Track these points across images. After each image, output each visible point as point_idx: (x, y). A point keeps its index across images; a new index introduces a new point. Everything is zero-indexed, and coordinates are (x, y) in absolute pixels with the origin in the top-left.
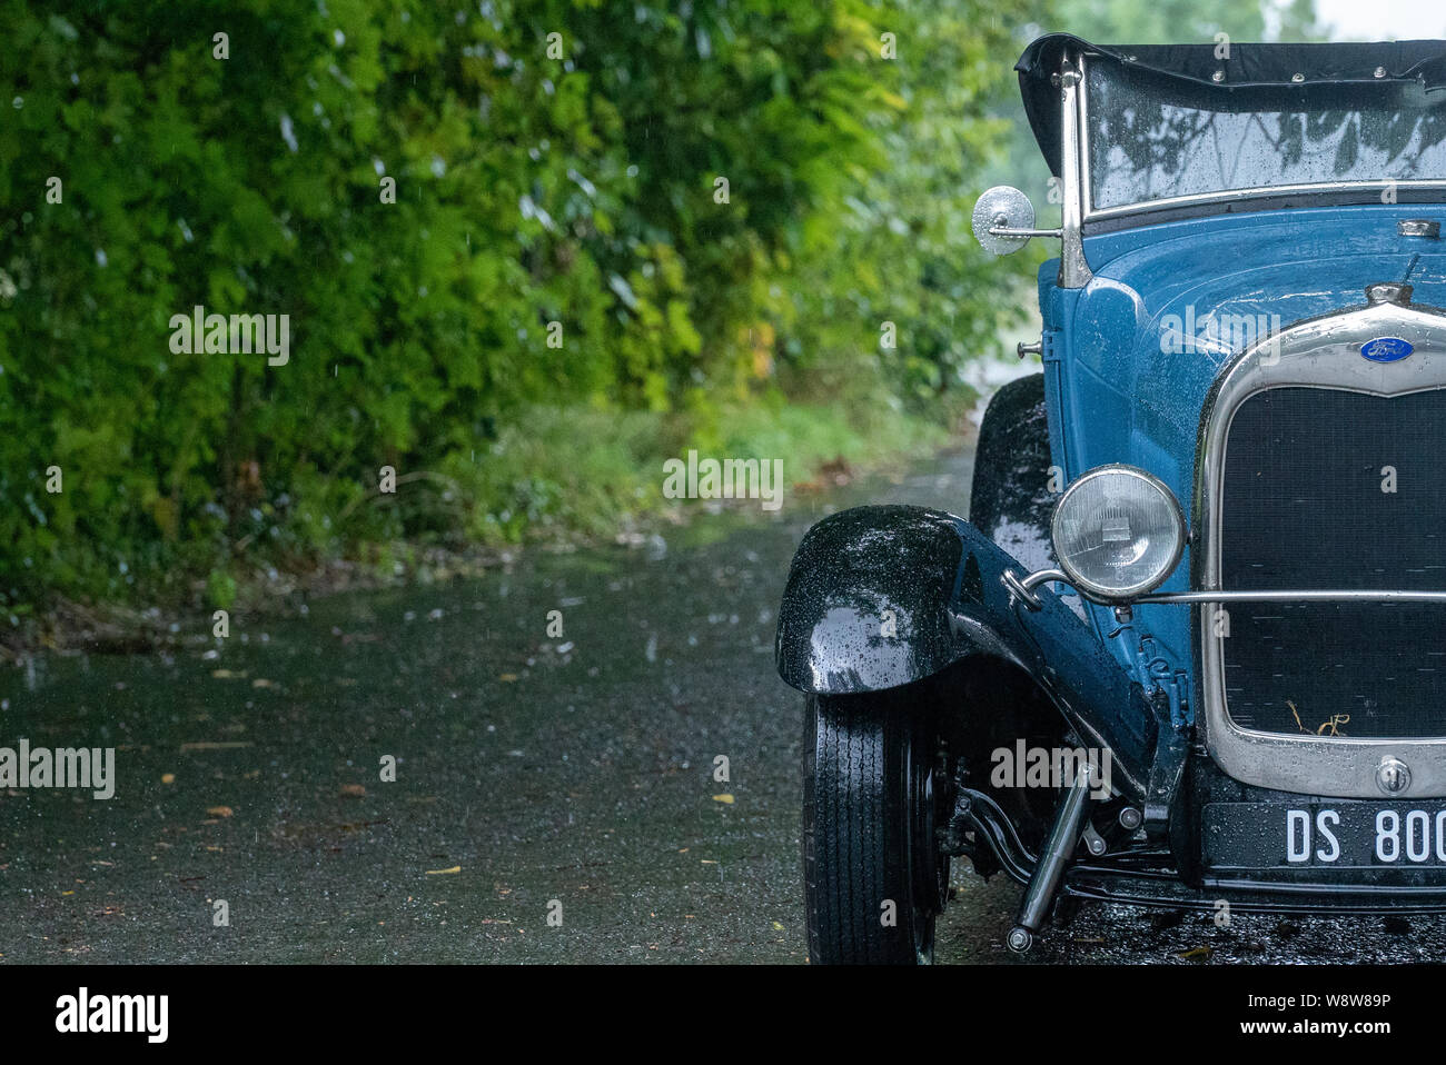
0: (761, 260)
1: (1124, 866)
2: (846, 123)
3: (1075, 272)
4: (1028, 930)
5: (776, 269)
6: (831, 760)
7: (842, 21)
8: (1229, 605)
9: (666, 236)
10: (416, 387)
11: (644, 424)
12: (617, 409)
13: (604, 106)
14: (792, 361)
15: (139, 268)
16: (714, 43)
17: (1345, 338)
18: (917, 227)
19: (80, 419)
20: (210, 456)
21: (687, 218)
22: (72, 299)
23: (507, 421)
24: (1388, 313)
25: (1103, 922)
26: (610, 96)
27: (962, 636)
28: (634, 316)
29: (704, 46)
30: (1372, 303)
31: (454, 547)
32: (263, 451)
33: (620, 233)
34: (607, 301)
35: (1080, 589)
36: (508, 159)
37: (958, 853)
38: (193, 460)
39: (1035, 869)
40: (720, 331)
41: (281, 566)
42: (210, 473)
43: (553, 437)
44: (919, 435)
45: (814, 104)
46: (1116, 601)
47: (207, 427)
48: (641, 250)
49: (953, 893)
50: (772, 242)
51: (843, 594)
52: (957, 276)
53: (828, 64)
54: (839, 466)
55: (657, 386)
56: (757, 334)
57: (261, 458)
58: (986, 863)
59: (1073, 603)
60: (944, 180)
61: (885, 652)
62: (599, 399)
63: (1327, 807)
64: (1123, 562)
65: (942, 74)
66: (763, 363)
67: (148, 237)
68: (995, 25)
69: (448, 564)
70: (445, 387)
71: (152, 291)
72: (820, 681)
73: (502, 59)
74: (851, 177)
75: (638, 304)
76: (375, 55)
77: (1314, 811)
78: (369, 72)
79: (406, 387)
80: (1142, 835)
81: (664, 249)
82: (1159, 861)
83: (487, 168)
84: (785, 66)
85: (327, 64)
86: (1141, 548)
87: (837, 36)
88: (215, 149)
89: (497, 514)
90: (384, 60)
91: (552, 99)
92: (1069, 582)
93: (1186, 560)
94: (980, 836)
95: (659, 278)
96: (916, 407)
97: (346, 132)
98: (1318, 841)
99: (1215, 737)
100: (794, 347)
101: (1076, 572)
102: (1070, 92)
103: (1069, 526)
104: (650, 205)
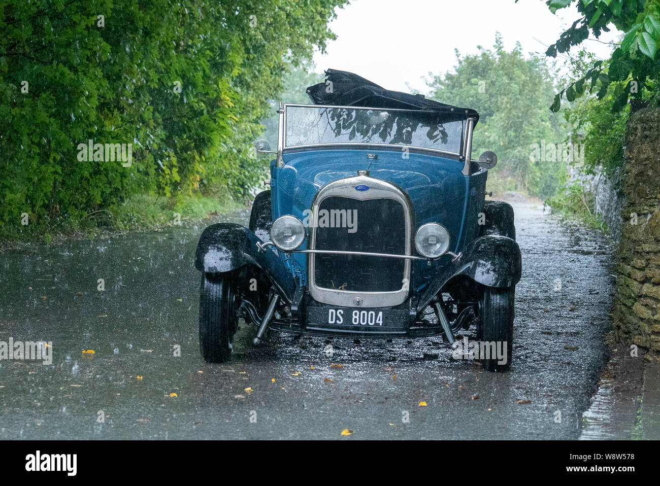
0: (197, 157)
1: (286, 322)
2: (222, 123)
3: (280, 163)
4: (259, 338)
5: (202, 161)
6: (208, 291)
7: (223, 96)
8: (316, 253)
9: (172, 150)
10: (103, 187)
11: (164, 199)
12: (157, 195)
13: (157, 114)
14: (205, 185)
15: (30, 152)
16: (187, 99)
17: (351, 184)
18: (239, 151)
19: (12, 191)
20: (47, 202)
21: (178, 146)
22: (12, 159)
23: (127, 197)
24: (363, 178)
25: (279, 337)
26: (159, 112)
27: (245, 259)
28: (163, 171)
29: (185, 100)
30: (359, 175)
31: (111, 230)
32: (61, 202)
33: (160, 149)
34: (156, 167)
35: (277, 248)
36: (131, 127)
37: (240, 317)
38: (42, 203)
39: (261, 322)
40: (186, 176)
41: (64, 233)
42: (45, 206)
43: (139, 202)
44: (237, 207)
45: (214, 118)
46: (287, 251)
47: (46, 194)
48: (166, 153)
49: (239, 328)
50: (201, 154)
51: (214, 246)
52: (249, 165)
53: (218, 107)
54: (216, 213)
55: (168, 189)
56: (196, 177)
57: (60, 204)
58: (248, 320)
60: (247, 139)
61: (224, 261)
62: (152, 193)
63: (340, 309)
64: (289, 241)
65: (249, 111)
66: (196, 185)
67: (33, 143)
68: (263, 99)
69: (109, 235)
70: (110, 187)
71: (33, 158)
72: (206, 270)
73: (130, 101)
74: (223, 137)
75: (164, 168)
76: (96, 98)
77: (337, 310)
78: (95, 102)
79: (100, 187)
80: (290, 315)
81: (172, 154)
82: (295, 322)
83: (125, 129)
84: (207, 107)
85: (83, 99)
86: (293, 238)
87: (221, 100)
88: (52, 120)
89: (123, 222)
90: (99, 99)
91: (144, 112)
92: (274, 246)
93: (306, 242)
94: (247, 313)
95: (170, 161)
96: (237, 199)
97: (87, 118)
98: (337, 318)
99: (311, 288)
100: (205, 182)
101: (276, 243)
102: (282, 116)
103: (275, 231)
104: (168, 141)
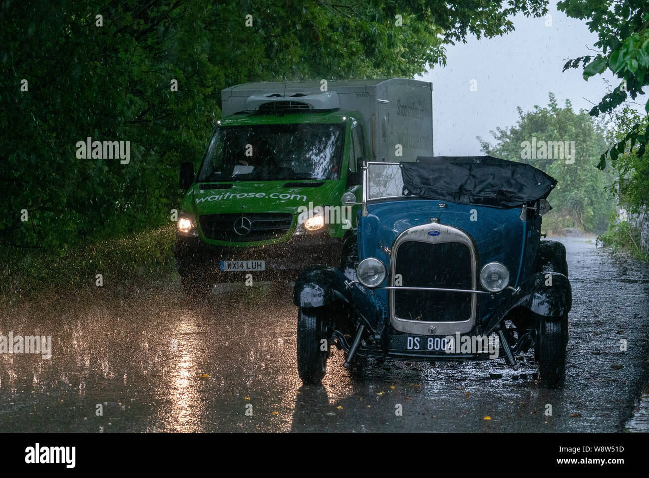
1: (371, 349)
3: (365, 212)
4: (348, 363)
8: (396, 290)
17: (424, 230)
24: (434, 225)
27: (335, 295)
30: (431, 222)
35: (362, 285)
46: (371, 288)
51: (308, 284)
59: (360, 288)
61: (317, 298)
63: (417, 337)
64: (372, 280)
72: (302, 305)
77: (414, 338)
80: (374, 342)
82: (378, 348)
86: (376, 277)
92: (360, 284)
93: (387, 280)
98: (415, 344)
99: (392, 320)
101: (362, 282)
102: (365, 172)
103: (361, 270)
